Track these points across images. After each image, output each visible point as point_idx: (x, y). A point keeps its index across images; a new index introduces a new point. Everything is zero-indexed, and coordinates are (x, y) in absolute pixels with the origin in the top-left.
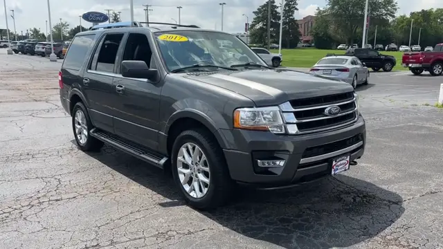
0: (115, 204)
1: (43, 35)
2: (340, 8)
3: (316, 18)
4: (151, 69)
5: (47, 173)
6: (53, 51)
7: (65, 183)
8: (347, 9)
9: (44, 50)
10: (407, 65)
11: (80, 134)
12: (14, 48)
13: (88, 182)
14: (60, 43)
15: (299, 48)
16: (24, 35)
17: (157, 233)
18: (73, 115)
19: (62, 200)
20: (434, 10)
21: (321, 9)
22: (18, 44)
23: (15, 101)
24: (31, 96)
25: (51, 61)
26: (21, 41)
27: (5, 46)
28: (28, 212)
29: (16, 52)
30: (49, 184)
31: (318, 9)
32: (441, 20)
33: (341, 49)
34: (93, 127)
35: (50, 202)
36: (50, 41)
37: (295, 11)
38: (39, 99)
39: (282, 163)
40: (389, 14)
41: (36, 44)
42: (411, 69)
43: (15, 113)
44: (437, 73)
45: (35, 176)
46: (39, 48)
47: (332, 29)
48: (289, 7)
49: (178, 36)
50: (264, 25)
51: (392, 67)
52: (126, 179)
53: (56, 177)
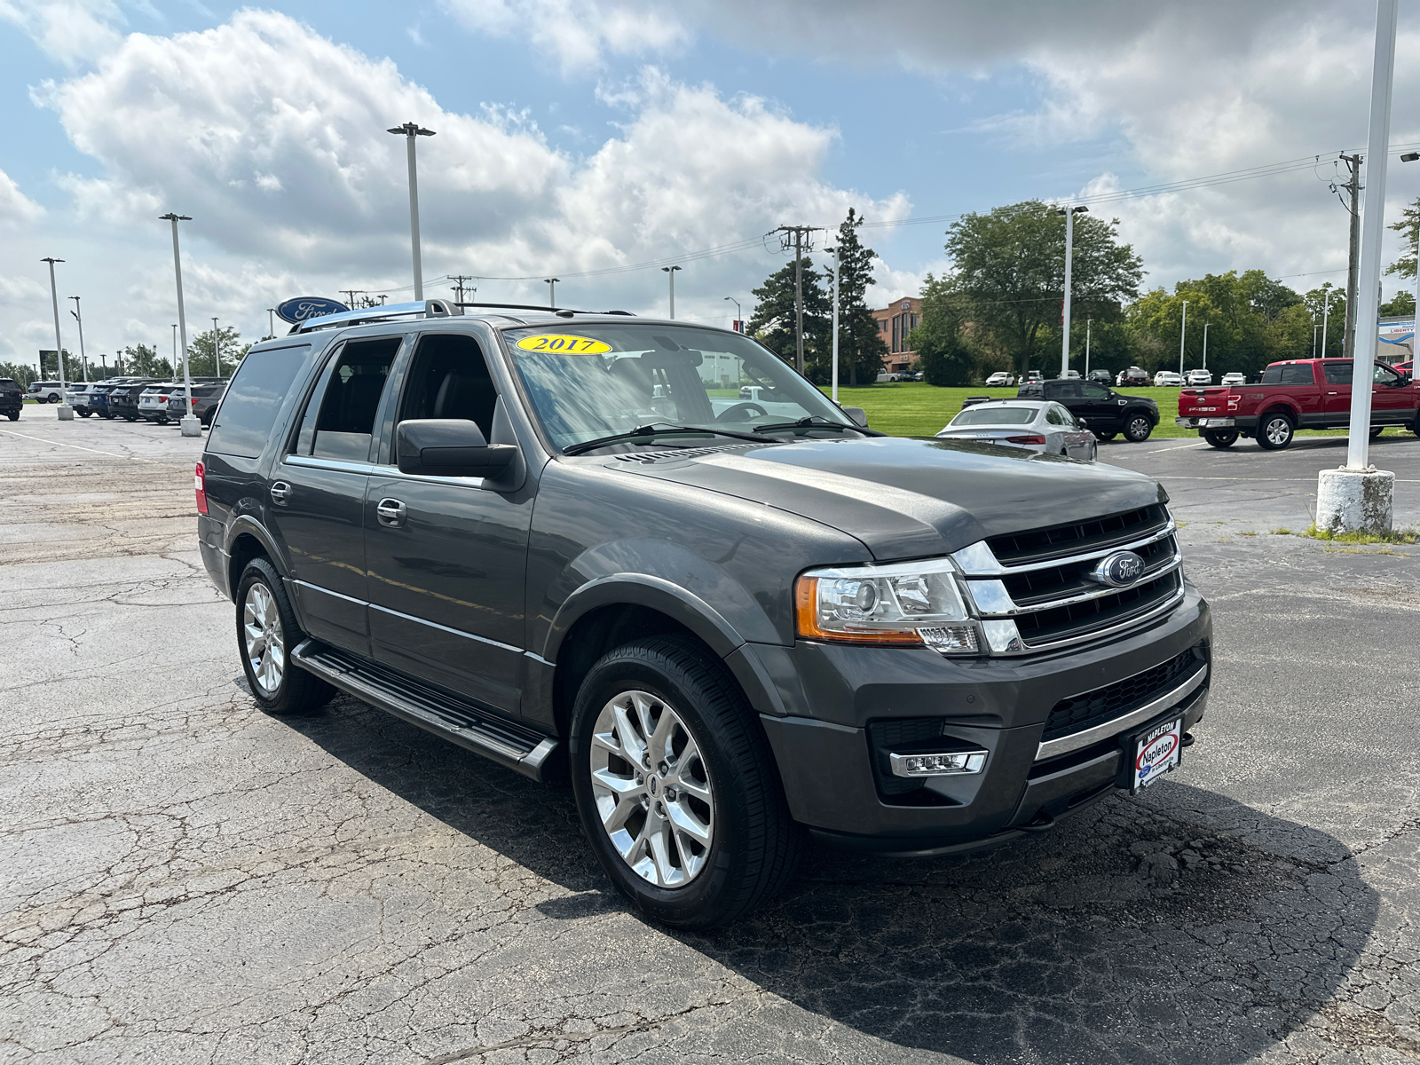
0: (372, 909)
1: (165, 365)
2: (988, 275)
3: (926, 304)
4: (495, 446)
5: (143, 800)
6: (190, 408)
7: (204, 835)
8: (1008, 278)
9: (164, 406)
10: (1194, 421)
11: (261, 655)
12: (76, 402)
13: (280, 828)
14: (211, 385)
15: (883, 385)
16: (110, 364)
17: (525, 1028)
18: (240, 597)
19: (187, 899)
20: (1238, 276)
21: (938, 278)
22: (90, 390)
23: (66, 557)
24: (116, 539)
25: (183, 435)
26: (100, 383)
27: (54, 398)
28: (63, 956)
29: (84, 412)
30: (145, 839)
31: (930, 279)
32: (1259, 301)
33: (995, 385)
34: (302, 637)
35: (147, 911)
36: (182, 381)
37: (868, 286)
38: (137, 550)
39: (976, 762)
40: (1120, 288)
41: (142, 389)
42: (1204, 432)
43: (61, 594)
44: (1278, 442)
45: (103, 810)
46: (150, 401)
47: (968, 331)
48: (850, 276)
49: (580, 340)
50: (783, 325)
51: (1150, 428)
52: (406, 810)
53: (173, 811)
